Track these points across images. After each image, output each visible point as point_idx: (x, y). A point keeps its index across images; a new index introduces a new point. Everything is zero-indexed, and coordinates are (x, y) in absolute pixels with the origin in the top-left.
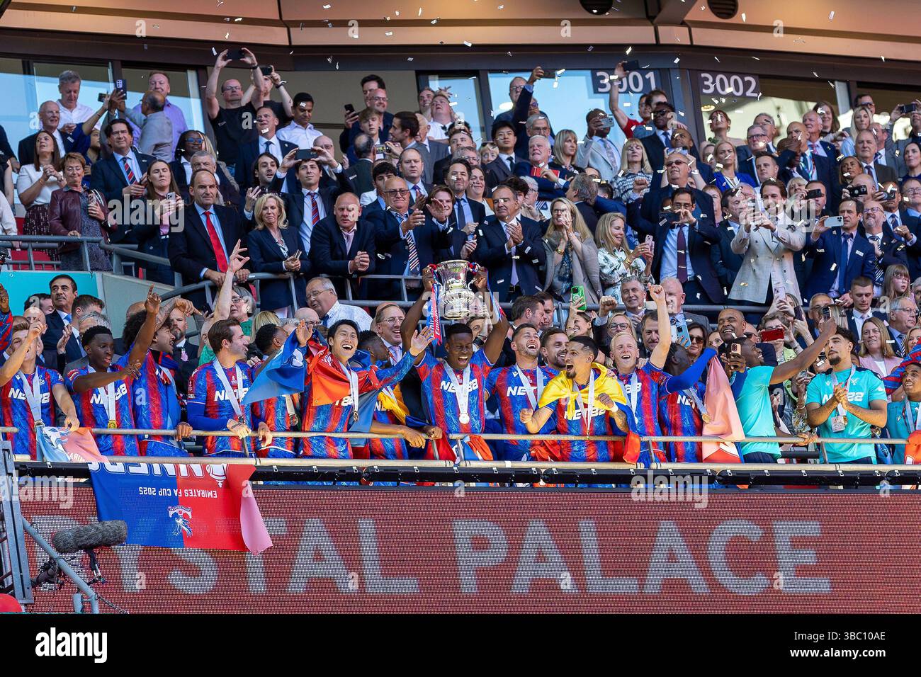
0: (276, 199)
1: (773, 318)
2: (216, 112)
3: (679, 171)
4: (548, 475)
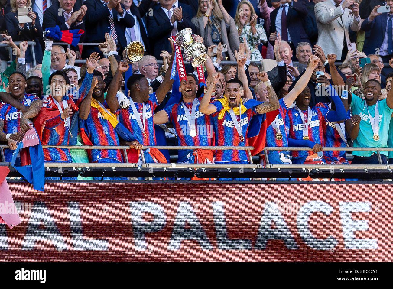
1: (346, 67)
4: (199, 172)
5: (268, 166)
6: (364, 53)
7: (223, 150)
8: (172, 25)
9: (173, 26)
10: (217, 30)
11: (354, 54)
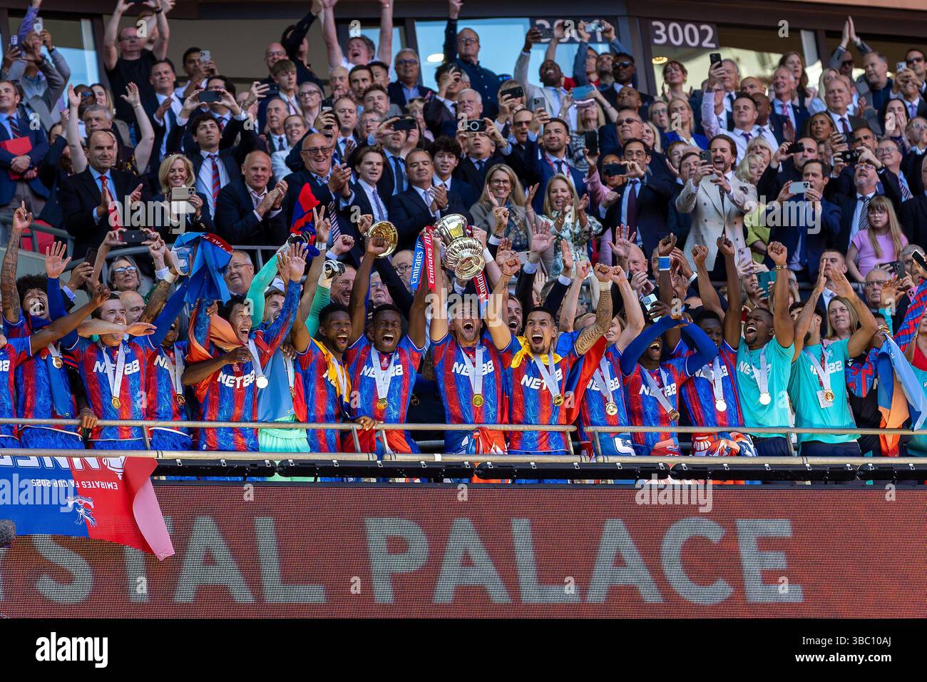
0: (184, 160)
2: (114, 62)
3: (631, 130)
4: (481, 469)
5: (600, 459)
6: (764, 265)
7: (522, 432)
8: (433, 216)
9: (435, 218)
10: (516, 226)
11: (748, 267)
